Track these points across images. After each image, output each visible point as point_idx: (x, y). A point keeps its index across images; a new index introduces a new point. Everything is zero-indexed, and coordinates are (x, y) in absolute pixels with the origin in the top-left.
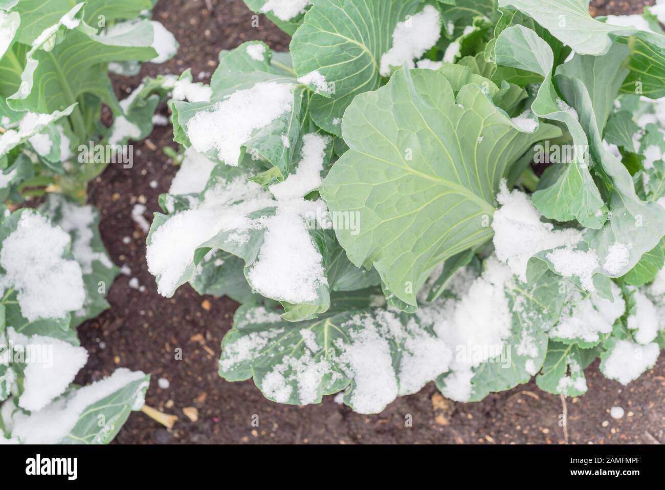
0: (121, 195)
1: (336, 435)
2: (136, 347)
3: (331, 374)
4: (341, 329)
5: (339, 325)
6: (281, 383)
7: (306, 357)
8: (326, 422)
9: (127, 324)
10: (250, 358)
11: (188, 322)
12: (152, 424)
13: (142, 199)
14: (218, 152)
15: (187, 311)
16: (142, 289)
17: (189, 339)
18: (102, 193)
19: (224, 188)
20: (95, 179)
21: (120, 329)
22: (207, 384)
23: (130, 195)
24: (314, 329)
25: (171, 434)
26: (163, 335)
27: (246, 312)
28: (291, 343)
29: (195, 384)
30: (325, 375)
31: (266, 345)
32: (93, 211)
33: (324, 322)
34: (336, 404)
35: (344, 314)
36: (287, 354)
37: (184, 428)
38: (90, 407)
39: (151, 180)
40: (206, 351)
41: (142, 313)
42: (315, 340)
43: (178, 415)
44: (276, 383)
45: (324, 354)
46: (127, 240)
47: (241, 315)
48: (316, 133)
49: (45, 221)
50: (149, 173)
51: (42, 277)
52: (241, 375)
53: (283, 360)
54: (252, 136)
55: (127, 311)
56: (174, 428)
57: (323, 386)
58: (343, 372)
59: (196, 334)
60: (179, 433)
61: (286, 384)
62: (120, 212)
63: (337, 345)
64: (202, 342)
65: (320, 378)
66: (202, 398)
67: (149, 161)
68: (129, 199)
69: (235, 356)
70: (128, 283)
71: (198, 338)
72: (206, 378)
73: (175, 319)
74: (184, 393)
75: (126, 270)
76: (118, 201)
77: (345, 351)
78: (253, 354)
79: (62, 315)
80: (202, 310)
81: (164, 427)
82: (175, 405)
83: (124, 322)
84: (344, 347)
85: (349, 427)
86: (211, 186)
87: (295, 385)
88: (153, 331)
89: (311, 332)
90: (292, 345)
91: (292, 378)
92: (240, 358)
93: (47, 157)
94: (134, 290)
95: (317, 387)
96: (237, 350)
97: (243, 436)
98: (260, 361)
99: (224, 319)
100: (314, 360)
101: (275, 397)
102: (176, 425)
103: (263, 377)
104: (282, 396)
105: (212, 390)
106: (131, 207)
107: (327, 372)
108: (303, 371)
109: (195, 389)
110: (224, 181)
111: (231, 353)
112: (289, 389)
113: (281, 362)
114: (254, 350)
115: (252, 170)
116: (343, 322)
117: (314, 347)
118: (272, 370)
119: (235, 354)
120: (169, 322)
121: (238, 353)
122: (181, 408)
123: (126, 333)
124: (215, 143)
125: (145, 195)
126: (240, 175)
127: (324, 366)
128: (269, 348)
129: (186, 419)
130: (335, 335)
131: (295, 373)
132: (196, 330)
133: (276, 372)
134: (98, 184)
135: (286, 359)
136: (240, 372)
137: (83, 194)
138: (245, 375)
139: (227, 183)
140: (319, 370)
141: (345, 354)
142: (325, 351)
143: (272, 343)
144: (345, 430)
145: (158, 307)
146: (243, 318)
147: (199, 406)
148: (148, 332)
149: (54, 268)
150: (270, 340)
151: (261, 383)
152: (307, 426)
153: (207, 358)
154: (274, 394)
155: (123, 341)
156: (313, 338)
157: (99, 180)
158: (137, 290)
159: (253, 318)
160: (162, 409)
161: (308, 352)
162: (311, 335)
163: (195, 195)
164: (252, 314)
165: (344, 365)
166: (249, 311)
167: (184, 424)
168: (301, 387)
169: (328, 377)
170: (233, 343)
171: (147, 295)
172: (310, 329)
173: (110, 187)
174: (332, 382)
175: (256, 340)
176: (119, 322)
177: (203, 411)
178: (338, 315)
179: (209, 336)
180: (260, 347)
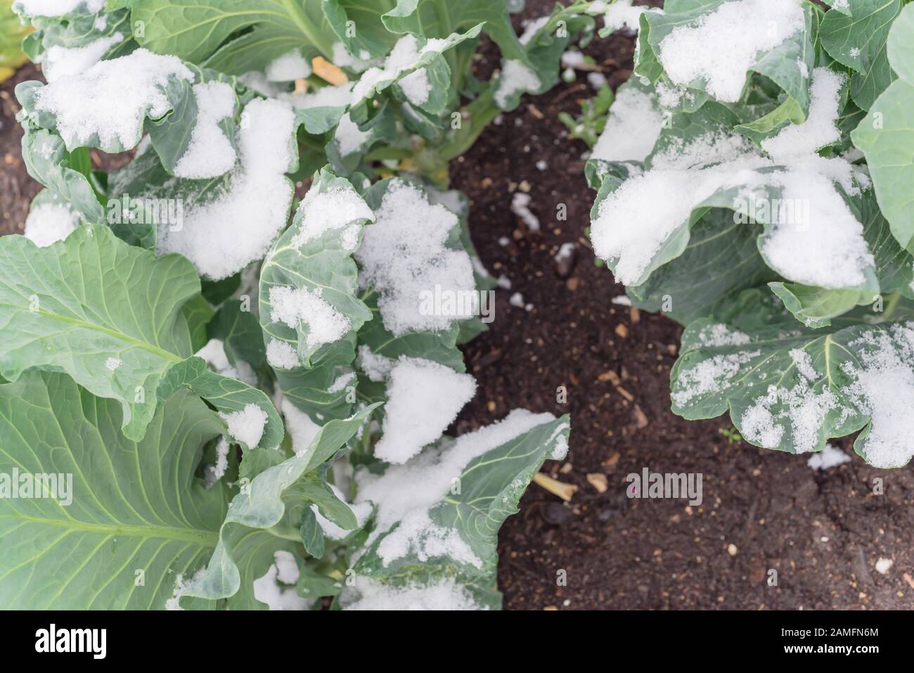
0: (494, 180)
1: (807, 514)
2: (520, 388)
3: (840, 410)
4: (850, 349)
5: (845, 344)
6: (767, 421)
7: (802, 386)
8: (795, 495)
9: (507, 356)
10: (717, 390)
11: (594, 355)
12: (541, 496)
13: (525, 186)
14: (706, 83)
15: (594, 339)
16: (529, 307)
17: (596, 378)
18: (466, 178)
19: (681, 151)
20: (457, 158)
21: (497, 364)
22: (621, 441)
23: (508, 180)
24: (809, 350)
25: (570, 510)
26: (558, 372)
27: (699, 331)
28: (776, 367)
29: (603, 440)
30: (831, 410)
31: (738, 373)
32: (461, 199)
33: (824, 341)
34: (810, 468)
35: (851, 329)
36: (773, 383)
37: (588, 502)
38: (475, 460)
39: (538, 160)
40: (620, 394)
41: (529, 341)
42: (811, 364)
43: (578, 484)
44: (761, 421)
45: (826, 382)
46: (504, 242)
47: (691, 335)
48: (827, 68)
49: (420, 195)
50: (533, 150)
51: (417, 273)
52: (707, 410)
53: (769, 390)
54: (757, 60)
55: (506, 338)
56: (572, 503)
57: (829, 425)
58: (856, 408)
59: (606, 370)
60: (580, 509)
61: (775, 423)
62: (492, 203)
63: (845, 370)
64: (616, 382)
65: (823, 415)
66: (613, 460)
67: (534, 134)
68: (506, 186)
69: (695, 386)
70: (508, 300)
71: (610, 375)
72: (621, 432)
73: (575, 350)
74: (587, 453)
75: (505, 282)
76: (489, 188)
77: (857, 379)
78: (720, 384)
79: (445, 326)
80: (616, 337)
81: (559, 500)
82: (575, 470)
83: (503, 353)
84: (855, 374)
85: (827, 503)
86: (661, 148)
87: (787, 423)
88: (544, 366)
89: (806, 354)
90: (779, 371)
91: (783, 414)
92: (702, 389)
93: (423, 108)
94: (516, 309)
95: (819, 428)
96: (696, 379)
97: (674, 514)
98: (733, 392)
99: (647, 350)
100: (812, 390)
101: (761, 440)
102: (575, 496)
103: (743, 412)
104: (770, 440)
105: (627, 449)
106: (510, 198)
107: (834, 406)
108: (798, 406)
109: (604, 448)
110: (680, 141)
111: (688, 383)
112: (780, 429)
113: (766, 394)
114: (722, 378)
115: (721, 126)
116: (850, 340)
117: (812, 375)
118: (754, 405)
119: (694, 384)
120: (567, 354)
121: (698, 383)
122: (585, 474)
123: (505, 368)
124: (703, 70)
125: (529, 180)
126: (704, 133)
127: (828, 398)
128: (743, 376)
129: (592, 490)
130: (840, 357)
131: (787, 408)
132: (606, 365)
133: (760, 406)
134: (461, 164)
135: (772, 389)
136: (705, 407)
137: (443, 176)
138: (714, 411)
139: (684, 145)
140: (822, 404)
141: (857, 383)
142: (828, 378)
143: (747, 369)
144: (821, 507)
145: (551, 332)
146: (695, 338)
147: (609, 472)
148: (537, 368)
149: (433, 261)
150: (742, 366)
151: (741, 421)
152: (764, 501)
153: (622, 404)
154: (759, 437)
155: (501, 379)
156: (807, 362)
157: (461, 159)
158: (523, 310)
159: (709, 339)
160: (555, 476)
161: (804, 380)
162: (805, 358)
163: (635, 163)
164: (709, 334)
165: (856, 398)
166: (704, 330)
167: (588, 497)
168: (796, 428)
169: (834, 414)
170: (691, 368)
171: (537, 316)
172: (803, 349)
173: (478, 168)
174: (842, 421)
175: (723, 365)
176: (495, 353)
177: (615, 479)
178: (842, 331)
179: (625, 374)
180: (730, 375)
